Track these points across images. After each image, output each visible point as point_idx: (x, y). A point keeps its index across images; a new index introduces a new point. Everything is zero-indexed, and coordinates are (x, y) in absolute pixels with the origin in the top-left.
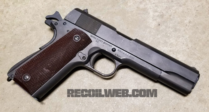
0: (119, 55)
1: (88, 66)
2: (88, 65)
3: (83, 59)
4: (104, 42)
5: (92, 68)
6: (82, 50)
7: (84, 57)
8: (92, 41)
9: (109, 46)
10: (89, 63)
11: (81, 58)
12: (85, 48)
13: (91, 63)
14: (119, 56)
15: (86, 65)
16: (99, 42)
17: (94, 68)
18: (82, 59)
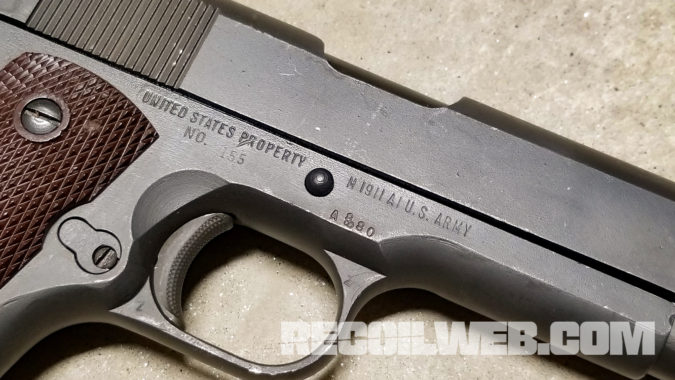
0: (359, 215)
1: (142, 319)
2: (143, 311)
3: (96, 263)
4: (245, 135)
5: (172, 331)
6: (85, 201)
7: (101, 253)
8: (153, 136)
9: (285, 157)
10: (146, 289)
11: (86, 259)
12: (107, 183)
13: (161, 294)
14: (360, 225)
15: (127, 310)
16: (212, 135)
17: (182, 327)
18: (91, 267)
